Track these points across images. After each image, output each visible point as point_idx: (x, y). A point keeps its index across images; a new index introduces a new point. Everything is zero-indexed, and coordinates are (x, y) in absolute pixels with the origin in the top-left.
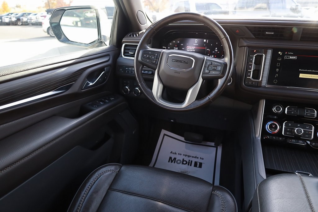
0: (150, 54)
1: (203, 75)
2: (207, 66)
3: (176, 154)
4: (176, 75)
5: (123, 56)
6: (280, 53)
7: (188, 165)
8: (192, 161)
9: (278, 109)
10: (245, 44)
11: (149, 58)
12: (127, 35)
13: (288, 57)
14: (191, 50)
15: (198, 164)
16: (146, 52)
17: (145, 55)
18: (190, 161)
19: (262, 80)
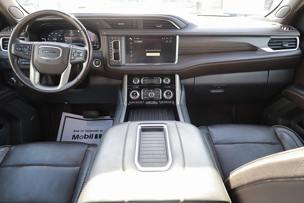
0: (22, 47)
1: (71, 61)
2: (73, 54)
3: (78, 131)
4: (48, 63)
5: (2, 49)
6: (130, 39)
7: (90, 138)
8: (93, 135)
9: (136, 81)
10: (105, 34)
11: (21, 51)
12: (3, 30)
13: (136, 42)
14: (68, 40)
15: (98, 135)
16: (18, 45)
17: (17, 49)
18: (91, 135)
19: (121, 60)
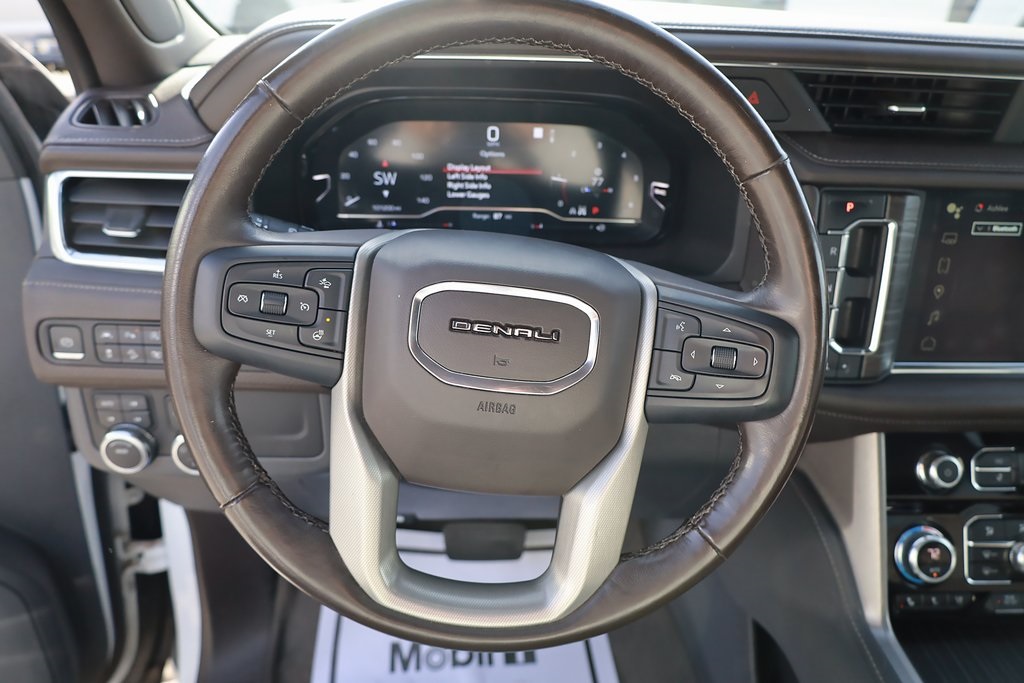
1: (654, 402)
2: (672, 344)
5: (64, 251)
6: (951, 208)
9: (948, 472)
13: (985, 229)
14: (470, 181)
17: (243, 298)
19: (879, 349)
